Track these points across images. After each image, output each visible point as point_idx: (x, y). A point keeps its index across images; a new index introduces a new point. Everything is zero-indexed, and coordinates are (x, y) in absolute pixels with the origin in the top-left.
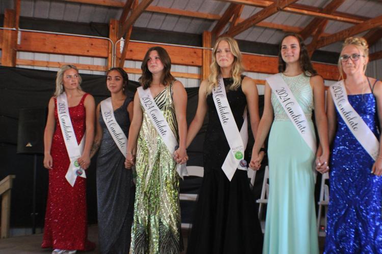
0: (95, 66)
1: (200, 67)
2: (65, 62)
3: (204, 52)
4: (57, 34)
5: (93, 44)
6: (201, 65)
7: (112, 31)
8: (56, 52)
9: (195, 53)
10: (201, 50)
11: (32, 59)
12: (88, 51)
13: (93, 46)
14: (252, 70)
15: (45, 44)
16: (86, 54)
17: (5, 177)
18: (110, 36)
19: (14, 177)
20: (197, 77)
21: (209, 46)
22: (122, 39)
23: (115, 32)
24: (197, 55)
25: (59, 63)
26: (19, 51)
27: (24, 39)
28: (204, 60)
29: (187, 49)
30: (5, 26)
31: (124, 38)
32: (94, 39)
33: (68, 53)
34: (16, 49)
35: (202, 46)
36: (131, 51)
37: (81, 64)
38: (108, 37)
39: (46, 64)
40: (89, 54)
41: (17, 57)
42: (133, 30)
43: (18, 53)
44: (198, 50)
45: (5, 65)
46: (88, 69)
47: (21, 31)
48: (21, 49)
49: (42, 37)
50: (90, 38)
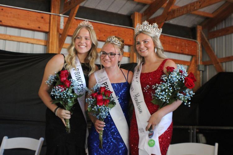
1: (47, 33)
3: (52, 18)
6: (47, 30)
9: (42, 18)
10: (49, 15)
14: (101, 39)
20: (43, 44)
21: (57, 12)
24: (45, 20)
28: (51, 26)
29: (34, 13)
35: (50, 12)
44: (45, 15)
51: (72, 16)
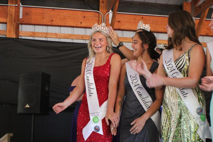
0: (87, 36)
2: (62, 33)
4: (54, 9)
5: (85, 16)
7: (101, 4)
8: (53, 24)
11: (34, 31)
12: (81, 23)
13: (85, 18)
15: (43, 18)
16: (79, 25)
17: (4, 135)
18: (100, 9)
19: (11, 135)
22: (111, 11)
23: (105, 6)
25: (56, 33)
26: (22, 24)
27: (25, 14)
30: (9, 3)
31: (112, 11)
32: (86, 12)
33: (63, 25)
34: (18, 23)
36: (119, 22)
37: (75, 35)
38: (99, 10)
39: (45, 35)
40: (82, 25)
41: (20, 30)
42: (119, 3)
43: (20, 26)
45: (10, 37)
46: (81, 38)
47: (23, 7)
48: (23, 23)
49: (42, 12)
50: (83, 11)
51: (203, 18)
